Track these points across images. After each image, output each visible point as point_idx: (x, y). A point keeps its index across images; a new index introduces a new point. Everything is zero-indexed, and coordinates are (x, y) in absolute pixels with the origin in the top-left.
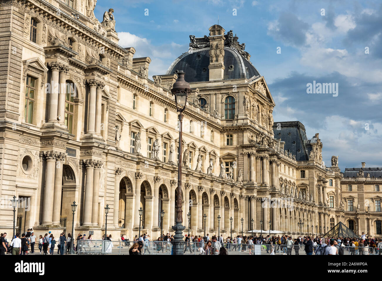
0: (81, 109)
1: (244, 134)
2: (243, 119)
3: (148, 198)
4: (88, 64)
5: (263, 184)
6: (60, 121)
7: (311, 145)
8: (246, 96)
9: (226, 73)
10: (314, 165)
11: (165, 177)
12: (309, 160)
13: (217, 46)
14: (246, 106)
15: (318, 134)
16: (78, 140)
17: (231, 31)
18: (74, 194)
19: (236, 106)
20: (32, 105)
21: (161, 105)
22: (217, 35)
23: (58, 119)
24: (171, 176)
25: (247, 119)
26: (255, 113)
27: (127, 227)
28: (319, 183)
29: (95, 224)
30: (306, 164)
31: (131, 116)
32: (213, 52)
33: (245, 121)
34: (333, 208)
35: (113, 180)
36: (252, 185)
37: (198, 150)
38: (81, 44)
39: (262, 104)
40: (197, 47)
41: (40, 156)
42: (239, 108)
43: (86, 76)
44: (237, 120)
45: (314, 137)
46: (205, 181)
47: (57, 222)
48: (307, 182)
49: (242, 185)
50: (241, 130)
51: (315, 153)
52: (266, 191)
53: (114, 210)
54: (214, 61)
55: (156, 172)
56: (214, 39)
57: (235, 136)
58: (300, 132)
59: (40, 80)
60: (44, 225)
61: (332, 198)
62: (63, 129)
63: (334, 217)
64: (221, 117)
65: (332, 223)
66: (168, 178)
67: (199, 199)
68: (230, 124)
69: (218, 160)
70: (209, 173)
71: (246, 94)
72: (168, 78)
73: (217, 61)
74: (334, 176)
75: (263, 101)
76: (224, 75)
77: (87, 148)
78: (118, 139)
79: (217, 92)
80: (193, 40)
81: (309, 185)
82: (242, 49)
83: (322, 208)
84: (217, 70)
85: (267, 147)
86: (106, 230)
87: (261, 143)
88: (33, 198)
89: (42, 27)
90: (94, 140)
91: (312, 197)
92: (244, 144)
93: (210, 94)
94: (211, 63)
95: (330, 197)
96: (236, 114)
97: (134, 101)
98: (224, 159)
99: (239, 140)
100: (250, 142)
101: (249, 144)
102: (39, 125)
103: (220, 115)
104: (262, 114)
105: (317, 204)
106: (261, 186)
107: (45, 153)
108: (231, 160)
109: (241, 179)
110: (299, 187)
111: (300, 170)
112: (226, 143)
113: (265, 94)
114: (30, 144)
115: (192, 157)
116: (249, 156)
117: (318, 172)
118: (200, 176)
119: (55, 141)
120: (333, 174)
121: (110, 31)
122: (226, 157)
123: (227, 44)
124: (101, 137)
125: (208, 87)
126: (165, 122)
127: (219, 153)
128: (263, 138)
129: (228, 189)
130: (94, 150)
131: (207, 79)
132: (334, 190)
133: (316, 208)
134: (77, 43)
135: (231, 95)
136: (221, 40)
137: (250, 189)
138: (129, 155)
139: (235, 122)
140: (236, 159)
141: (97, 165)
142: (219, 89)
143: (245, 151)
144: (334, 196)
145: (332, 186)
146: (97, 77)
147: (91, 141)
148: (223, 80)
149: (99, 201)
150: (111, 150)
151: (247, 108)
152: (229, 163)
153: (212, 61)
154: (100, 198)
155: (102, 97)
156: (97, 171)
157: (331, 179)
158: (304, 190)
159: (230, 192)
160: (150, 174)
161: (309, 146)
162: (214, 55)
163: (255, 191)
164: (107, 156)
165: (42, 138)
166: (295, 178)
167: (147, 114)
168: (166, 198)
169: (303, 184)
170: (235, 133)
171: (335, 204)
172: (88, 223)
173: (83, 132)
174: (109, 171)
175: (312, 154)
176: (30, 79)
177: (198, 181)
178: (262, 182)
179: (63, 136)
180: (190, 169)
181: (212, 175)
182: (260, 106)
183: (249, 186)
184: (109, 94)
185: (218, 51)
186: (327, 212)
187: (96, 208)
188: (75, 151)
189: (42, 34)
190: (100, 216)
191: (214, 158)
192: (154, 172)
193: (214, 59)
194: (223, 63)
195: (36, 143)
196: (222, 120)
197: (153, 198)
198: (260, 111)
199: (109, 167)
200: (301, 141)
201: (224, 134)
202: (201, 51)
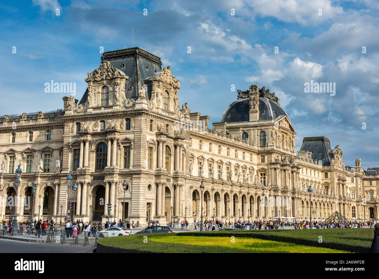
0: (172, 158)
1: (272, 155)
2: (271, 146)
3: (208, 200)
4: (176, 136)
5: (286, 187)
6: (163, 167)
7: (333, 154)
8: (273, 131)
9: (260, 115)
10: (334, 169)
11: (218, 188)
12: (331, 165)
13: (254, 99)
14: (273, 138)
15: (338, 145)
16: (171, 174)
17: (264, 87)
18: (170, 200)
19: (267, 137)
20: (151, 160)
21: (216, 144)
22: (254, 92)
23: (162, 166)
24: (221, 187)
25: (274, 146)
26: (280, 141)
27: (197, 216)
28: (339, 182)
29: (181, 215)
30: (328, 168)
31: (198, 154)
32: (251, 103)
33: (272, 147)
34: (354, 199)
35: (189, 192)
36: (277, 188)
37: (241, 167)
38: (172, 126)
39: (286, 134)
40: (242, 98)
41: (155, 184)
42: (268, 139)
43: (174, 141)
44: (268, 146)
45: (336, 148)
46: (244, 188)
47: (164, 215)
48: (329, 181)
49: (271, 188)
50: (270, 153)
51: (336, 160)
52: (287, 192)
53: (190, 208)
54: (252, 108)
55: (213, 186)
56: (252, 94)
57: (266, 157)
58: (324, 144)
59: (154, 148)
60: (158, 216)
61: (353, 191)
62: (165, 171)
63: (355, 205)
64: (257, 145)
65: (353, 210)
66: (220, 188)
67: (240, 199)
68: (263, 149)
69: (255, 172)
70: (247, 182)
71: (273, 130)
72: (222, 125)
73: (254, 108)
74: (355, 175)
75: (286, 132)
76: (259, 117)
77: (176, 178)
78: (191, 170)
79: (254, 128)
80: (239, 93)
81: (331, 183)
82: (273, 97)
83: (341, 199)
84: (254, 114)
85: (288, 163)
86: (186, 218)
87: (284, 160)
88: (153, 203)
89: (154, 123)
90: (179, 174)
91: (333, 192)
92: (272, 162)
93: (250, 130)
94: (250, 110)
95: (351, 191)
96: (267, 143)
97: (200, 144)
98: (259, 171)
99: (269, 159)
100: (275, 161)
101: (275, 162)
102: (154, 169)
103: (257, 143)
104: (286, 140)
105: (337, 197)
106: (284, 188)
107: (157, 182)
108: (264, 172)
109: (270, 184)
110: (323, 184)
111: (324, 173)
112: (261, 161)
113: (287, 127)
114: (150, 179)
115: (237, 172)
116: (275, 169)
117: (338, 174)
118: (240, 185)
119: (162, 177)
120: (354, 174)
121: (186, 115)
122: (261, 170)
123: (262, 95)
124: (182, 172)
125: (248, 125)
126: (219, 153)
127: (256, 168)
128: (285, 157)
129: (260, 191)
130: (179, 179)
131: (248, 120)
132: (355, 186)
133: (336, 200)
134: (170, 126)
135: (263, 130)
136: (257, 95)
137: (276, 190)
138: (197, 178)
139: (266, 148)
140: (267, 171)
141: (181, 186)
142: (256, 126)
143: (273, 166)
144: (355, 190)
145: (353, 182)
146: (180, 142)
147: (177, 174)
148: (258, 120)
149: (182, 203)
150: (188, 177)
151: (274, 138)
152: (263, 174)
153: (251, 108)
154: (183, 202)
155: (183, 150)
156: (181, 189)
157: (353, 177)
158: (327, 188)
159: (262, 193)
160: (209, 187)
161: (331, 155)
162: (252, 105)
163: (280, 192)
164: (185, 180)
165: (156, 176)
166: (321, 178)
167: (208, 151)
168: (219, 199)
169: (326, 182)
170: (266, 155)
171: (355, 196)
172: (177, 214)
173: (174, 170)
174: (187, 188)
175: (333, 160)
176: (150, 148)
177: (239, 188)
178: (285, 186)
179: (165, 174)
180: (233, 182)
181: (248, 184)
182: (285, 135)
183: (275, 188)
184: (186, 148)
185: (255, 102)
186: (346, 202)
187: (181, 207)
188: (170, 179)
189: (155, 126)
190: (183, 211)
191: (252, 171)
192: (212, 186)
193: (252, 107)
194: (258, 109)
195: (153, 178)
196: (258, 147)
197: (211, 200)
198: (285, 138)
199: (187, 186)
200: (325, 151)
201: (260, 155)
202: (244, 101)
